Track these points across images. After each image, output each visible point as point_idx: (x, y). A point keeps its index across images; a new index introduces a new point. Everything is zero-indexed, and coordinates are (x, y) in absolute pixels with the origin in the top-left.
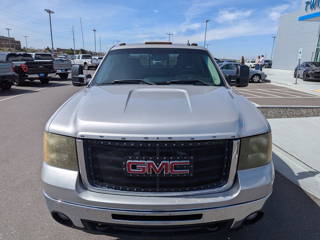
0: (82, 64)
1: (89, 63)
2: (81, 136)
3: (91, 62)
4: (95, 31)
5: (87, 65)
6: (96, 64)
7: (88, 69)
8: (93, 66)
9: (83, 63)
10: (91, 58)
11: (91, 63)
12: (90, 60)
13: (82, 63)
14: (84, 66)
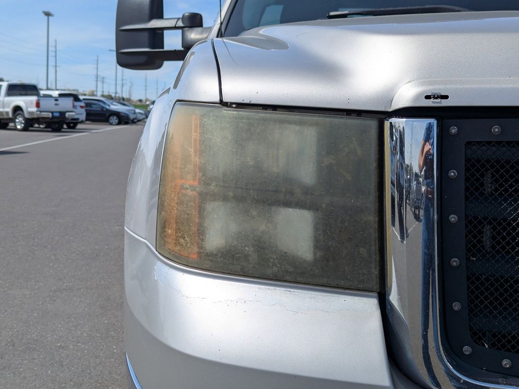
0: (7, 113)
1: (30, 110)
2: (428, 97)
3: (38, 105)
4: (48, 14)
5: (23, 116)
6: (52, 113)
7: (25, 129)
8: (43, 118)
9: (9, 110)
10: (38, 95)
11: (34, 109)
12: (34, 99)
13: (6, 110)
14: (13, 120)
